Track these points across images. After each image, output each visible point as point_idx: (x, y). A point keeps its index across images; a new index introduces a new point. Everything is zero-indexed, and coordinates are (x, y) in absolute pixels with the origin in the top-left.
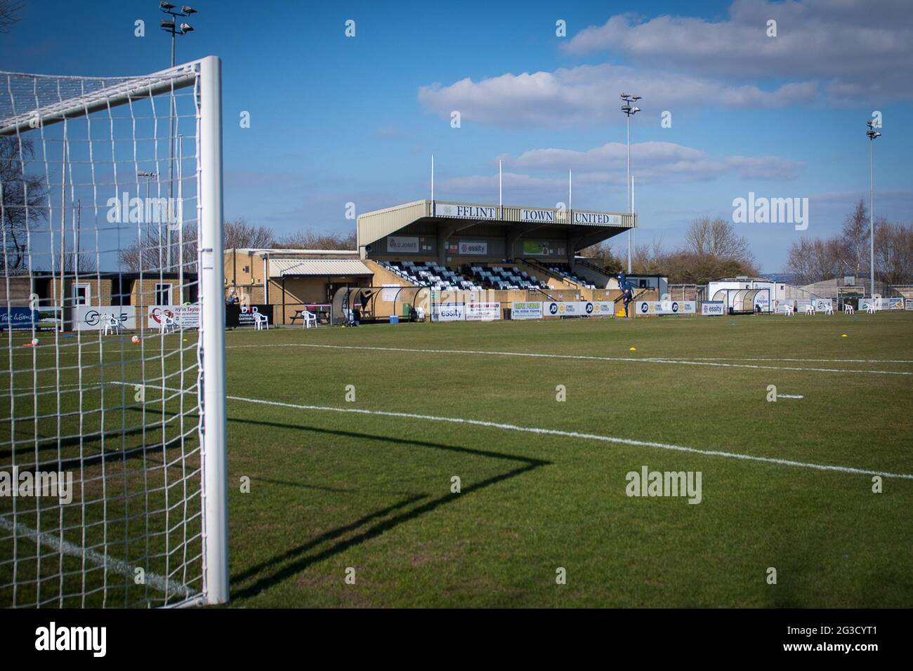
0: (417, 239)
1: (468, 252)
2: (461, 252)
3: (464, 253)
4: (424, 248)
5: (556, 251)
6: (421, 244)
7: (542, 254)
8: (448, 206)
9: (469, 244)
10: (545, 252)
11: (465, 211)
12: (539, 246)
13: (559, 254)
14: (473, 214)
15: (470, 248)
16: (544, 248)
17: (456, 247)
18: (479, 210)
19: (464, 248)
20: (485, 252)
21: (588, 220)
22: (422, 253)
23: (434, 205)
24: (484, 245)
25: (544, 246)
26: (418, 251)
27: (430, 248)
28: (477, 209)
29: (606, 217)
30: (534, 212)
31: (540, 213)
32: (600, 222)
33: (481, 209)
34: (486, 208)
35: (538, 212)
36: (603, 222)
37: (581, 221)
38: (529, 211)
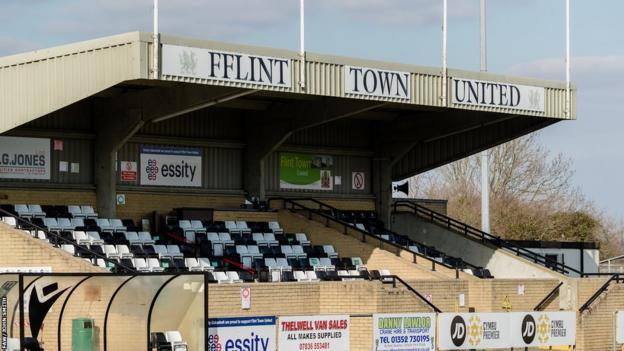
0: (47, 142)
1: (161, 180)
2: (145, 180)
3: (152, 183)
4: (63, 166)
5: (347, 180)
6: (56, 157)
7: (318, 186)
8: (189, 50)
9: (163, 160)
11: (226, 66)
12: (313, 166)
13: (354, 187)
14: (242, 76)
15: (167, 170)
17: (134, 166)
18: (257, 62)
19: (151, 169)
20: (197, 182)
21: (480, 100)
22: (57, 183)
23: (160, 45)
24: (196, 161)
25: (323, 166)
26: (47, 176)
27: (75, 168)
28: (252, 59)
29: (514, 90)
30: (370, 75)
31: (384, 76)
32: (504, 102)
33: (261, 60)
34: (271, 60)
35: (380, 73)
36: (509, 103)
37: (467, 99)
38: (361, 70)
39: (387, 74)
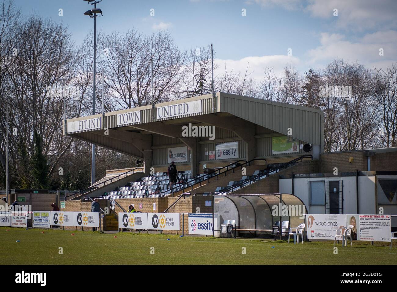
1: (223, 157)
2: (217, 158)
8: (74, 123)
10: (295, 150)
11: (83, 125)
14: (87, 127)
15: (225, 152)
16: (293, 144)
17: (213, 152)
18: (91, 121)
21: (169, 114)
23: (66, 123)
28: (90, 120)
29: (186, 105)
30: (126, 115)
31: (130, 115)
32: (180, 113)
33: (92, 120)
34: (95, 119)
35: (129, 114)
36: (183, 112)
37: (163, 116)
38: (122, 115)
39: (131, 113)
